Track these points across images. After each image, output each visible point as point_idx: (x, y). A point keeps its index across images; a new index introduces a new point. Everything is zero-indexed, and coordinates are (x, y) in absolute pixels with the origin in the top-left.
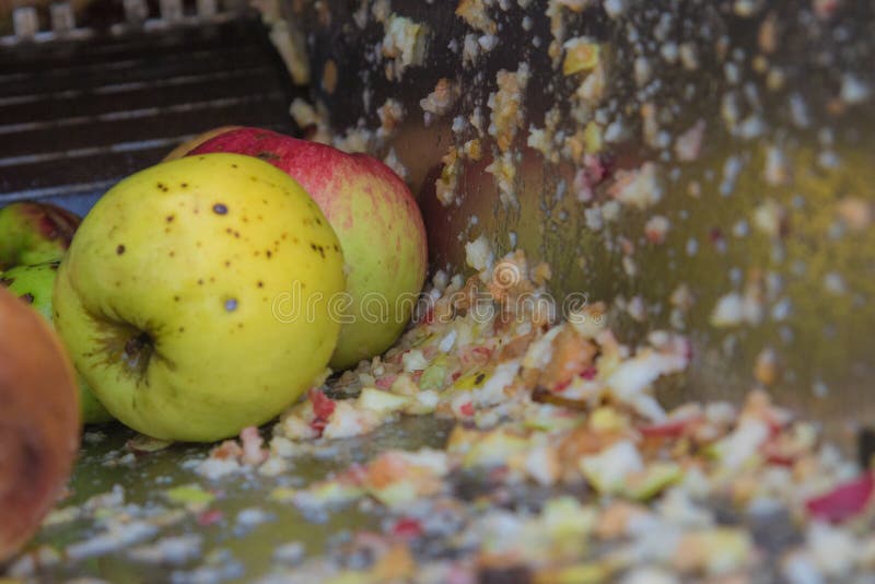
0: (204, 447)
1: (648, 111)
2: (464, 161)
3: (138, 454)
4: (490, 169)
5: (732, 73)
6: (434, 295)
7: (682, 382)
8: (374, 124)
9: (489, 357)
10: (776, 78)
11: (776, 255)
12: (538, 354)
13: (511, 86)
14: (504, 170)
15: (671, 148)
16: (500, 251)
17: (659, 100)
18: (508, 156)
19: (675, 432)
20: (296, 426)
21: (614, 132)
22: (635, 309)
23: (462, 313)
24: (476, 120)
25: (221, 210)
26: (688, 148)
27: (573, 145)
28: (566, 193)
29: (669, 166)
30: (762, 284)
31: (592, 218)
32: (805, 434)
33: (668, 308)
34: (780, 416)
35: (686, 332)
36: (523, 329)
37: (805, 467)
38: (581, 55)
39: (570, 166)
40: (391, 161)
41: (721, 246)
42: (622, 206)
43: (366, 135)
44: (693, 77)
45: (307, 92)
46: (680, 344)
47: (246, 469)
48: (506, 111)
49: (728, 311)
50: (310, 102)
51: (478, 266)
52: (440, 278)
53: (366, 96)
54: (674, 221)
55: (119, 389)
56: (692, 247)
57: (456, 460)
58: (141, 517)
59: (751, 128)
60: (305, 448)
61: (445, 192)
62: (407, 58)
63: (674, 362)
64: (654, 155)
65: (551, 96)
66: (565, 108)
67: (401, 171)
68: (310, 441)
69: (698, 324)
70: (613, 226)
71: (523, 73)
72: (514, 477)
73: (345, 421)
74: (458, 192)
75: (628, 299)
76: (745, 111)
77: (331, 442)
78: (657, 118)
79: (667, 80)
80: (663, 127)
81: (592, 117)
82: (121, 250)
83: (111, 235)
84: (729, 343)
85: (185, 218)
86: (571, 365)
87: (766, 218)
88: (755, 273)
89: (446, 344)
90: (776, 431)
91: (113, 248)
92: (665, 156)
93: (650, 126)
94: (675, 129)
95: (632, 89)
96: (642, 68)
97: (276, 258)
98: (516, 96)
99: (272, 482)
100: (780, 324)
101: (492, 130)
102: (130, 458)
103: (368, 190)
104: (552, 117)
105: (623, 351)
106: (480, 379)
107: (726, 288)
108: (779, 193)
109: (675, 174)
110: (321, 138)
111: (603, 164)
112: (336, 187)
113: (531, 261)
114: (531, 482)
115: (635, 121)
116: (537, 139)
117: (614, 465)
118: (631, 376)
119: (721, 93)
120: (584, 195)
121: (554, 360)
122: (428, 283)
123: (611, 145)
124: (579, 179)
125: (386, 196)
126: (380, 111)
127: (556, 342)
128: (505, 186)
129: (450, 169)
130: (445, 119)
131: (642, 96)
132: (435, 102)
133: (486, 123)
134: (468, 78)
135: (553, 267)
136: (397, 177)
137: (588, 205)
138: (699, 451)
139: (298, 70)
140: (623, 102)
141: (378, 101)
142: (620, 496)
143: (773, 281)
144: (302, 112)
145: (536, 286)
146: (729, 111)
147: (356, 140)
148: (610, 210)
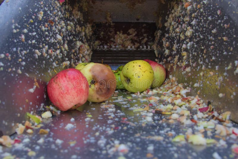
0: (134, 93)
1: (191, 60)
2: (171, 66)
3: (127, 93)
4: (173, 67)
5: (200, 56)
6: (166, 81)
7: (189, 93)
8: (163, 61)
9: (169, 88)
10: (205, 57)
11: (202, 79)
12: (174, 89)
13: (177, 57)
14: (175, 67)
15: (192, 65)
16: (173, 76)
17: (192, 59)
18: (175, 65)
19: (186, 99)
20: (145, 93)
21: (187, 63)
22: (186, 84)
23: (168, 83)
24: (173, 61)
25: (140, 66)
26: (194, 65)
27: (182, 64)
28: (181, 70)
29: (192, 67)
30: (200, 82)
31: (183, 73)
32: (202, 101)
33: (189, 84)
34: (199, 99)
35: (191, 87)
36: (174, 86)
37: (201, 105)
38: (184, 53)
39: (181, 67)
40: (164, 66)
41: (196, 77)
42: (186, 72)
43: (162, 63)
44: (196, 56)
45: (157, 58)
46: (190, 89)
47: (137, 96)
48: (176, 60)
49: (196, 85)
50: (157, 59)
51: (170, 78)
52: (167, 79)
53: (163, 58)
54: (192, 74)
55: (126, 85)
56: (193, 77)
57: (161, 99)
58: (123, 99)
59: (201, 63)
60: (145, 95)
61: (169, 70)
62: (167, 54)
63: (189, 91)
64: (190, 66)
65: (181, 59)
66: (182, 60)
67: (165, 67)
68: (146, 94)
69: (192, 86)
70: (185, 74)
71: (178, 56)
72: (166, 101)
73: (150, 93)
74: (170, 69)
75: (185, 83)
76: (201, 60)
77: (148, 95)
78: (191, 61)
79: (193, 57)
80: (192, 62)
81: (184, 61)
82: (128, 69)
83: (127, 67)
84: (195, 89)
85: (135, 66)
86: (178, 90)
87: (201, 74)
88: (199, 81)
89: (166, 87)
90: (198, 100)
91: (127, 69)
92: (192, 66)
93: (190, 62)
94: (193, 63)
95: (189, 58)
96: (191, 55)
97: (145, 73)
98: (177, 58)
99: (139, 98)
100: (201, 87)
101: (174, 62)
102: (126, 93)
103: (160, 68)
104: (180, 61)
105: (184, 89)
106: (168, 91)
107: (196, 82)
108: (203, 71)
109: (192, 68)
110: (158, 63)
111: (185, 67)
112: (156, 67)
113: (176, 78)
114: (168, 102)
115: (189, 62)
116: (179, 63)
117: (178, 102)
118: (183, 92)
119: (199, 58)
120: (182, 70)
121: (176, 89)
122: (165, 80)
123: (186, 64)
124: (182, 68)
125: (161, 69)
126: (164, 60)
127: (176, 87)
128: (175, 69)
129: (169, 67)
130: (170, 61)
131: (190, 59)
132: (169, 59)
133: (174, 61)
134: (173, 56)
135: (178, 79)
136: (164, 68)
137: (183, 71)
138: (189, 101)
139: (157, 56)
140: (188, 59)
141: (164, 59)
142: (178, 105)
143: (201, 82)
144: (156, 60)
145: (176, 81)
146: (199, 61)
147: (161, 63)
148: (185, 72)
